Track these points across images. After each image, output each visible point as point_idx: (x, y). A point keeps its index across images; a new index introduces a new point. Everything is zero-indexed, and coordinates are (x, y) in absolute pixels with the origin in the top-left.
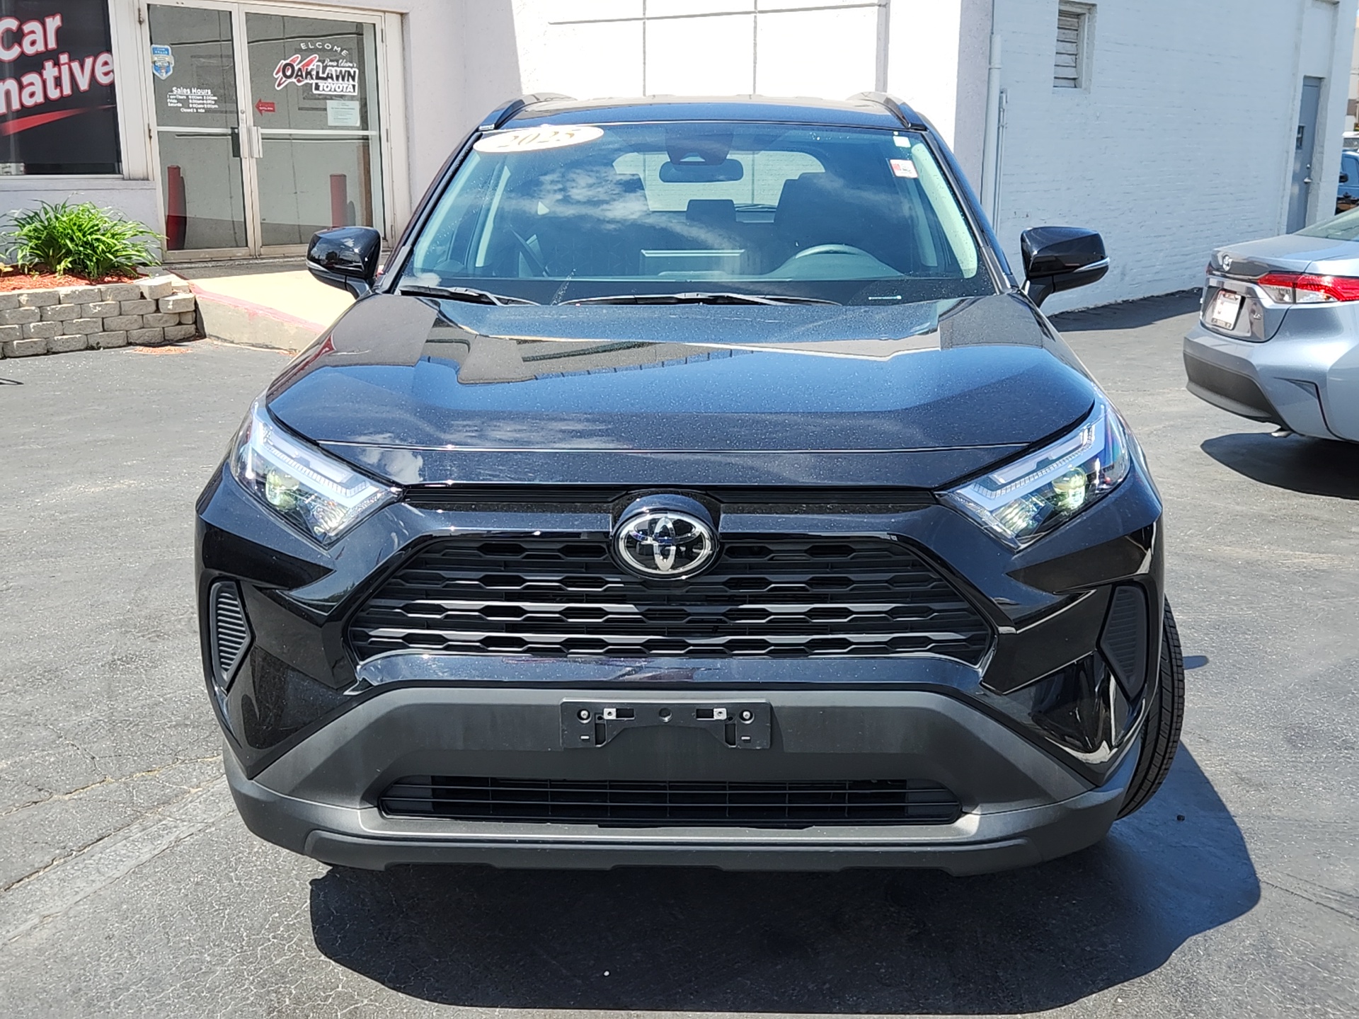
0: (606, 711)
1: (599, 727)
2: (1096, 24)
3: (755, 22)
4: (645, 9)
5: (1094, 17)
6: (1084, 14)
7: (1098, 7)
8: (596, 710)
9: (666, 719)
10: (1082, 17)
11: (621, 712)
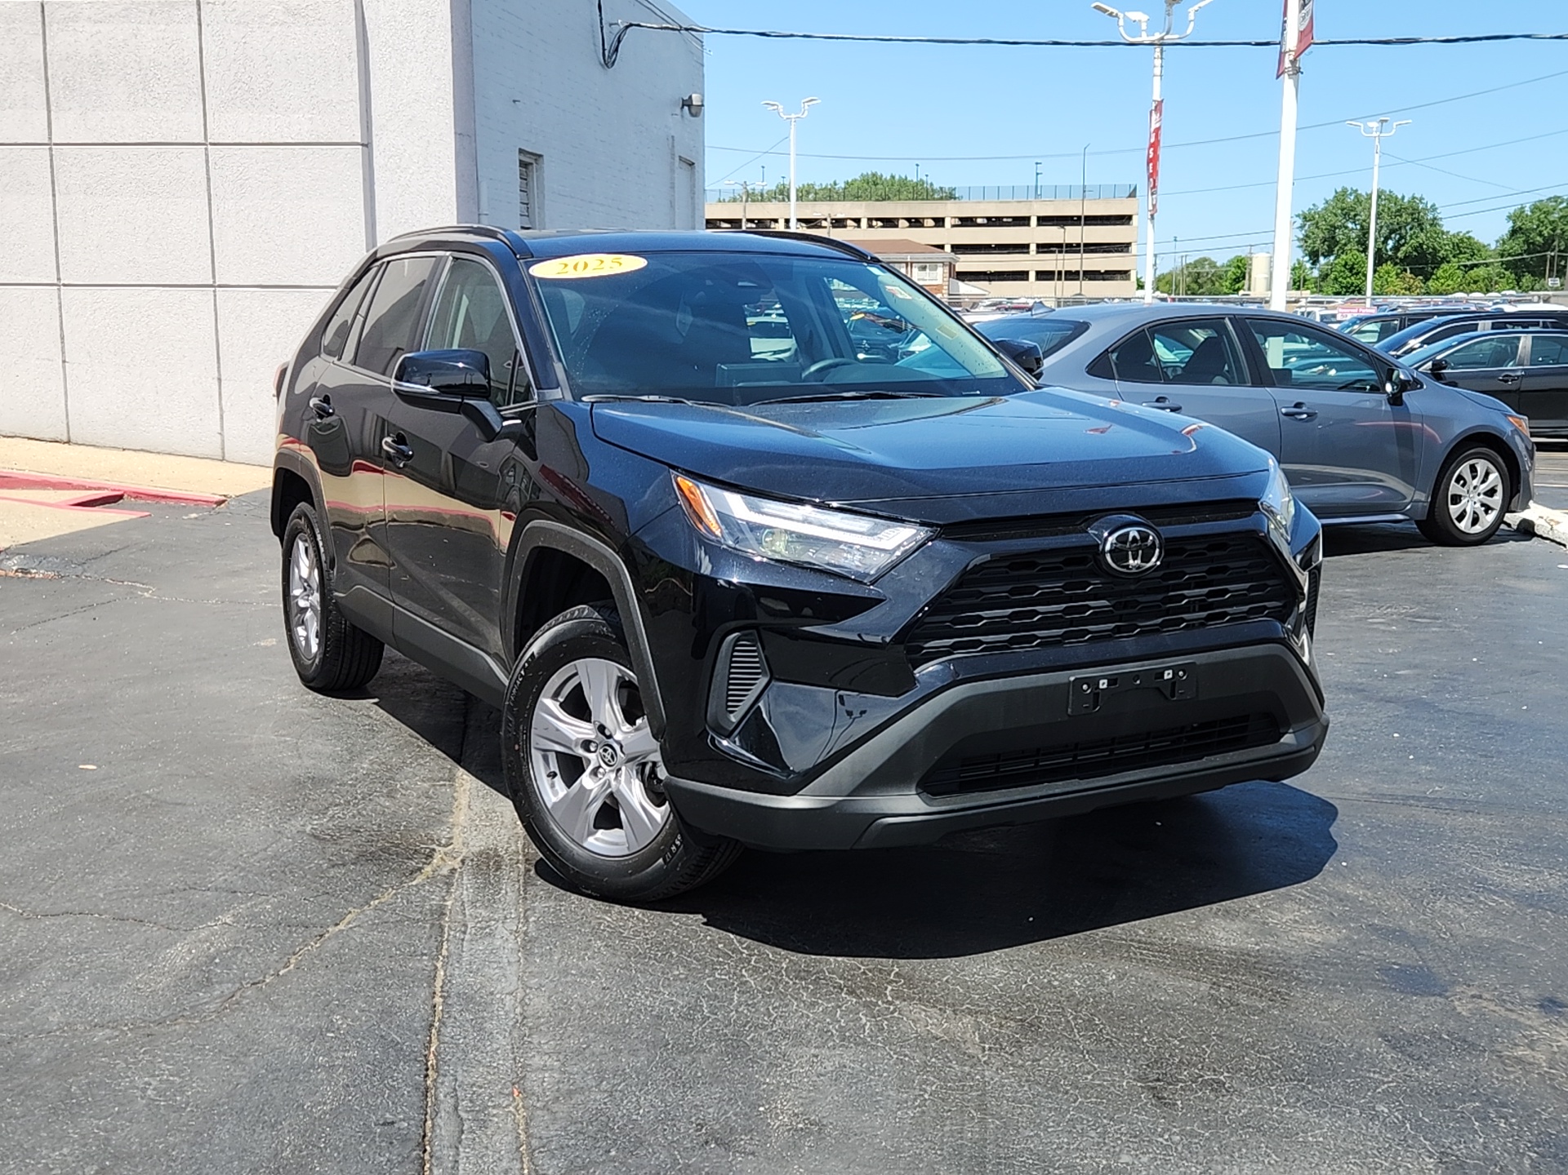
0: (1101, 682)
1: (1097, 694)
2: (545, 175)
3: (207, 155)
4: (50, 133)
5: (542, 168)
6: (532, 164)
7: (545, 157)
8: (1093, 682)
9: (1138, 682)
10: (530, 167)
11: (1112, 681)
